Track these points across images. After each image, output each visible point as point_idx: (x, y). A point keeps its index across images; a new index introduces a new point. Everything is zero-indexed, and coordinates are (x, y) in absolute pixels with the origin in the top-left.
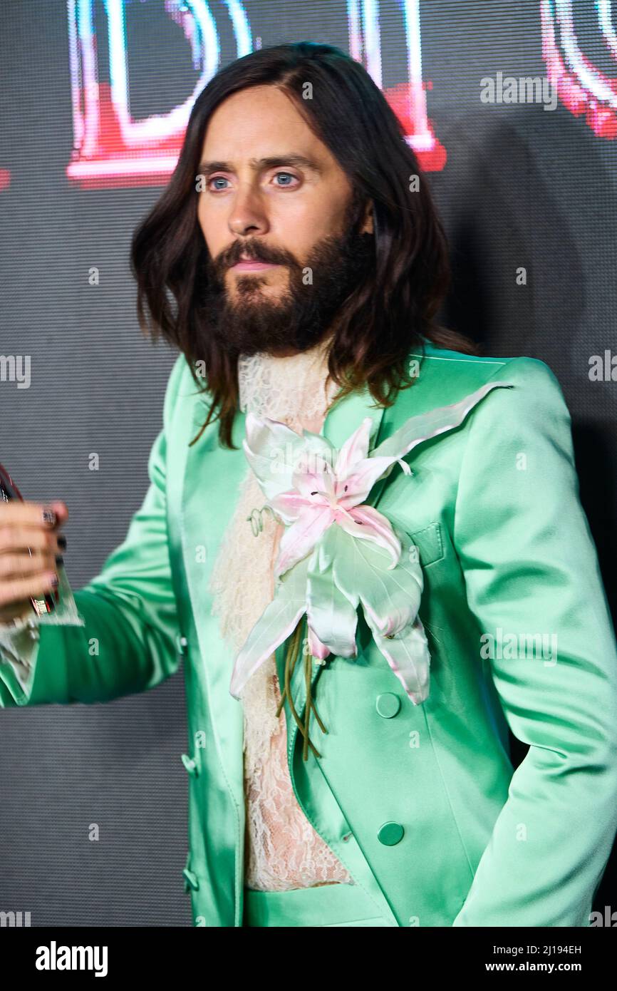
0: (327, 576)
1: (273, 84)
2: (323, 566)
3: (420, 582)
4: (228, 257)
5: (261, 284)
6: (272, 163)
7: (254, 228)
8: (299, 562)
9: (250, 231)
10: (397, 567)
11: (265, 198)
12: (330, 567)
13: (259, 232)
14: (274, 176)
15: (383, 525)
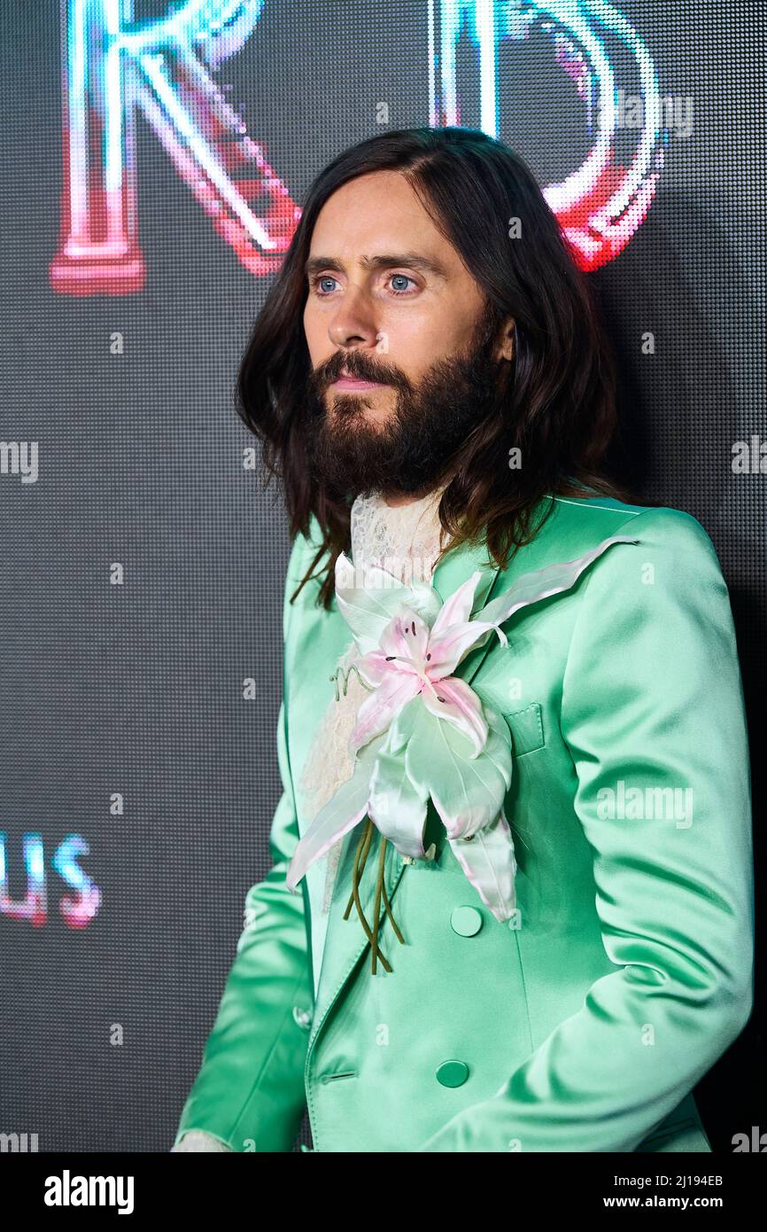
0: (399, 759)
1: (398, 169)
2: (396, 746)
3: (507, 778)
4: (327, 371)
5: (363, 406)
6: (387, 263)
7: (359, 339)
8: (377, 737)
9: (354, 342)
10: (480, 756)
11: (376, 305)
12: (405, 747)
13: (366, 344)
14: (389, 279)
15: (471, 704)
